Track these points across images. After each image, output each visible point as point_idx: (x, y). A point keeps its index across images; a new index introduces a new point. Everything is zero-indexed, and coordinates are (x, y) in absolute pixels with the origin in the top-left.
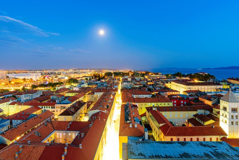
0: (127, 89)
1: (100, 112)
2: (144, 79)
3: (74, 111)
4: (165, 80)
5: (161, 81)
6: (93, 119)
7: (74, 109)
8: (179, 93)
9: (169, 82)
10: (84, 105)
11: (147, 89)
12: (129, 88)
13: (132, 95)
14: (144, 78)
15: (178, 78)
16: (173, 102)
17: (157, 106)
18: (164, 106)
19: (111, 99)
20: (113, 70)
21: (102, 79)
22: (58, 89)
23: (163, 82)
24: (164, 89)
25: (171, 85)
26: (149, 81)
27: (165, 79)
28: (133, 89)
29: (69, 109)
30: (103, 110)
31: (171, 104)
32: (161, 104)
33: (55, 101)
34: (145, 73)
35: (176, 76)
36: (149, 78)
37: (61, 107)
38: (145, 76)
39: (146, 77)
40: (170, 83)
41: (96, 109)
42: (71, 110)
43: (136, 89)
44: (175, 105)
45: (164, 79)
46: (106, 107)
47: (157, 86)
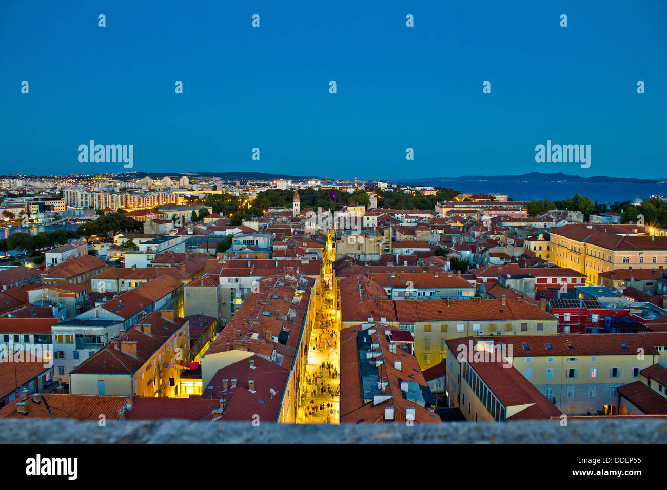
0: (362, 263)
1: (251, 358)
2: (434, 219)
3: (138, 355)
4: (523, 224)
5: (507, 228)
6: (225, 386)
7: (135, 347)
8: (583, 281)
9: (541, 237)
10: (178, 332)
11: (449, 263)
12: (369, 258)
13: (387, 289)
14: (432, 217)
15: (576, 217)
16: (557, 316)
17: (495, 334)
18: (520, 333)
19: (293, 306)
20: (296, 179)
21: (249, 220)
22: (54, 260)
23: (513, 235)
24: (521, 263)
25: (548, 248)
26: (457, 231)
27: (525, 220)
28: (390, 265)
29: (116, 348)
30: (262, 353)
31: (550, 327)
32: (508, 328)
33: (49, 313)
34: (434, 193)
35: (570, 209)
36: (455, 219)
37: (77, 336)
38: (437, 209)
39: (443, 212)
40: (547, 238)
41: (232, 348)
42: (125, 350)
43: (401, 263)
44: (567, 329)
45: (519, 220)
46: (276, 340)
47: (492, 250)
